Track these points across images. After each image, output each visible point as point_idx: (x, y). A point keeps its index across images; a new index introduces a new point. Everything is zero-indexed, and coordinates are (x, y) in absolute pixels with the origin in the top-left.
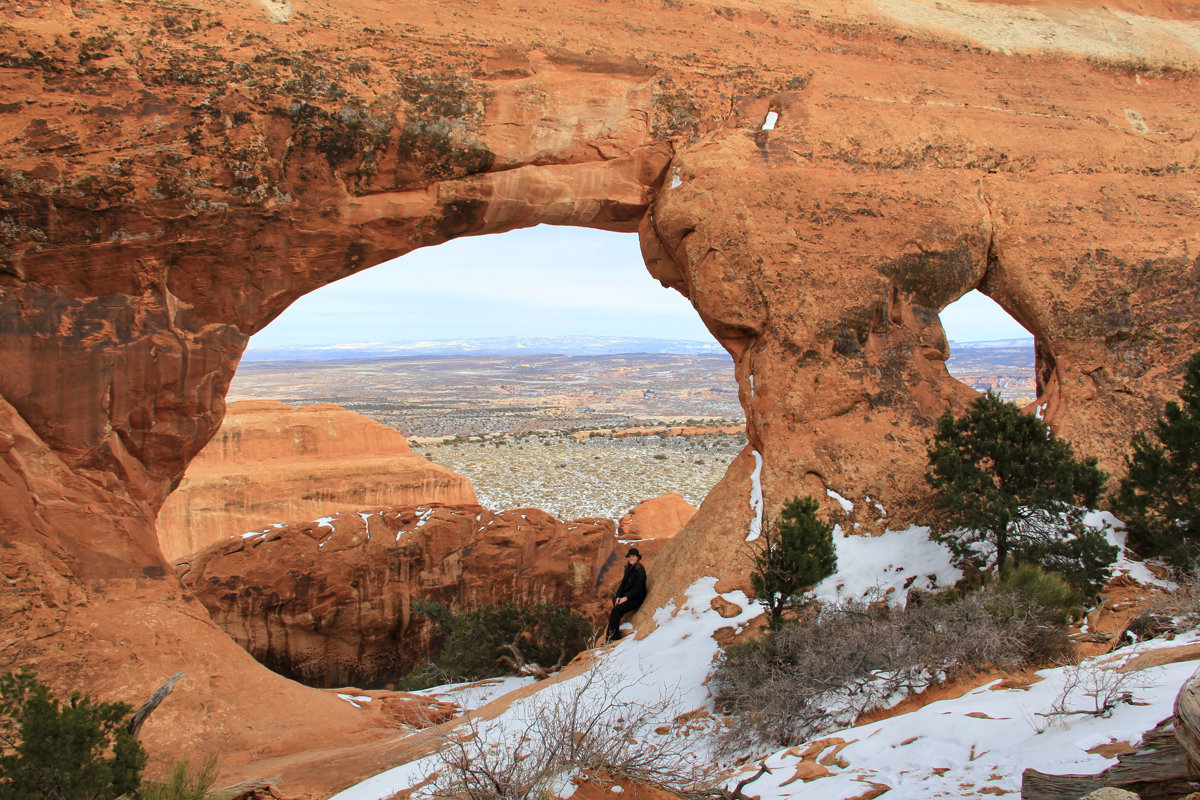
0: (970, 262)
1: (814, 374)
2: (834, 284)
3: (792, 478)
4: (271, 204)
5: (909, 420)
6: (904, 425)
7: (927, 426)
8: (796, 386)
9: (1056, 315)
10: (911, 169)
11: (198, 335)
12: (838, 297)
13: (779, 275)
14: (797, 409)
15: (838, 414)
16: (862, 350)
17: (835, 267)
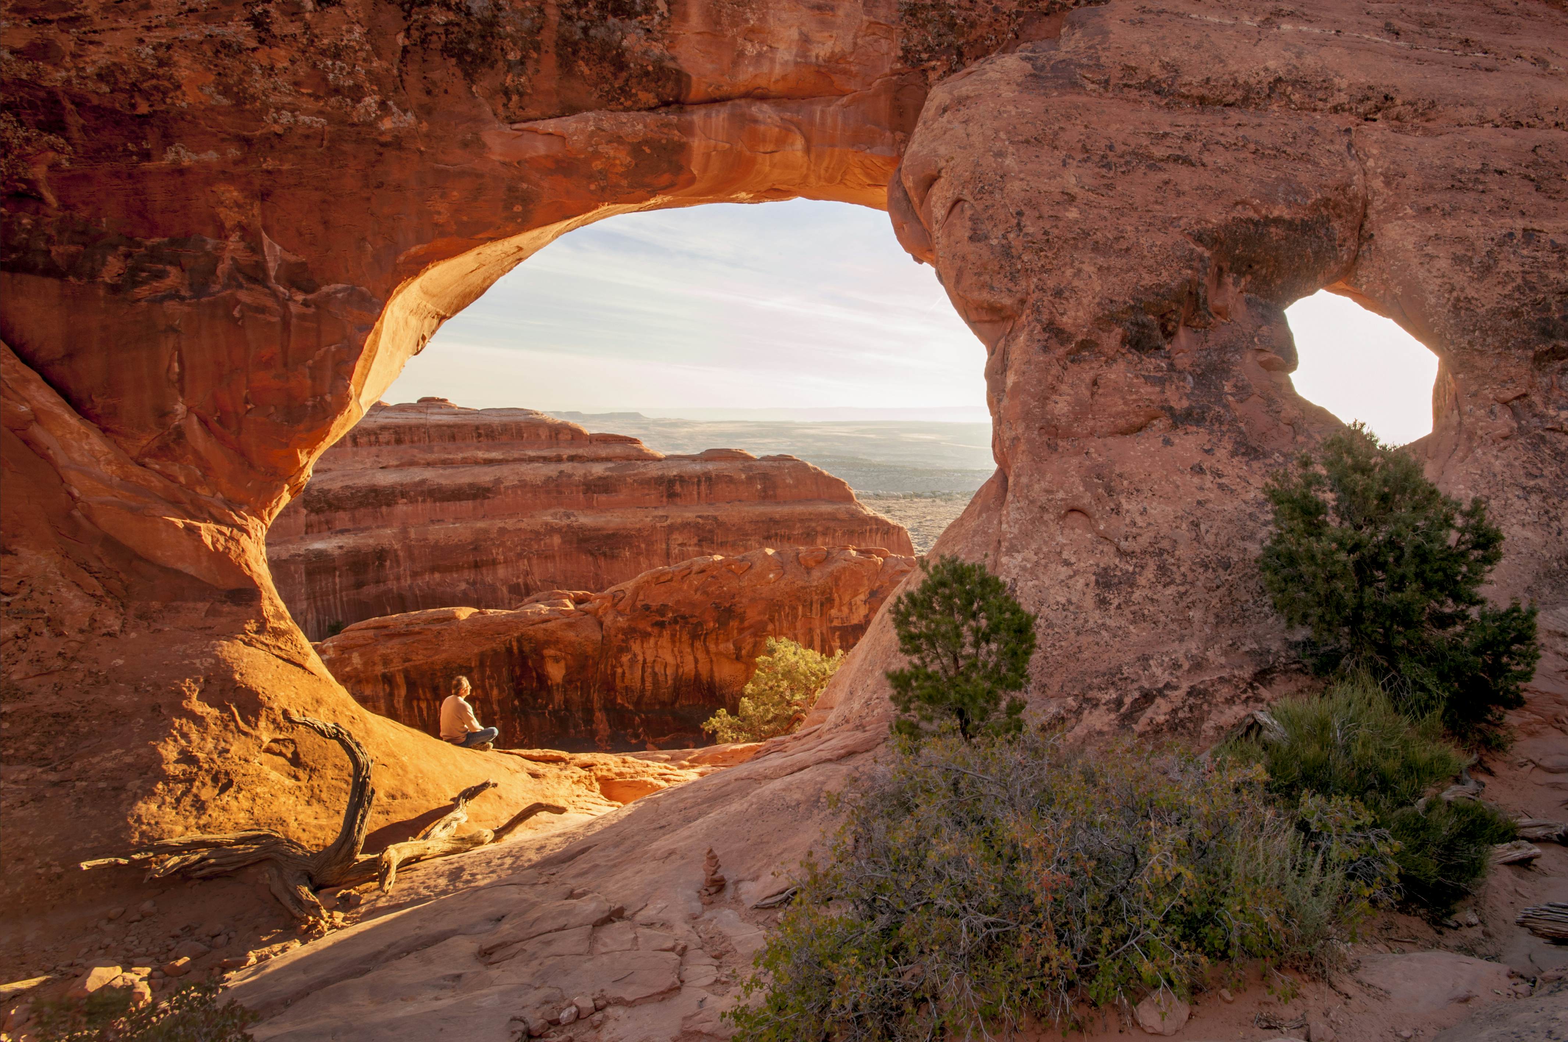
0: (1331, 239)
1: (1092, 374)
2: (1127, 250)
3: (1046, 517)
4: (387, 124)
5: (1230, 447)
6: (1222, 453)
7: (1256, 458)
8: (1064, 388)
9: (1458, 315)
10: (1251, 109)
11: (310, 297)
12: (1132, 269)
13: (1046, 233)
14: (1064, 420)
15: (1124, 433)
16: (1168, 347)
17: (1129, 228)
